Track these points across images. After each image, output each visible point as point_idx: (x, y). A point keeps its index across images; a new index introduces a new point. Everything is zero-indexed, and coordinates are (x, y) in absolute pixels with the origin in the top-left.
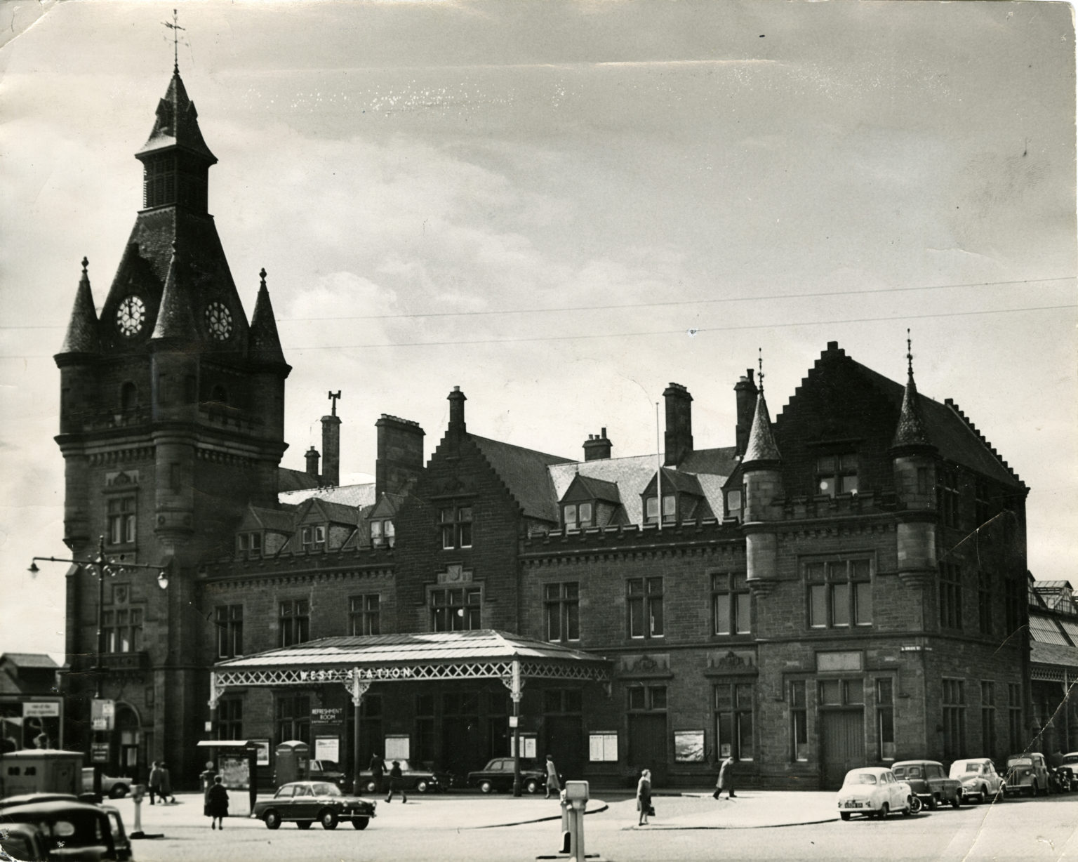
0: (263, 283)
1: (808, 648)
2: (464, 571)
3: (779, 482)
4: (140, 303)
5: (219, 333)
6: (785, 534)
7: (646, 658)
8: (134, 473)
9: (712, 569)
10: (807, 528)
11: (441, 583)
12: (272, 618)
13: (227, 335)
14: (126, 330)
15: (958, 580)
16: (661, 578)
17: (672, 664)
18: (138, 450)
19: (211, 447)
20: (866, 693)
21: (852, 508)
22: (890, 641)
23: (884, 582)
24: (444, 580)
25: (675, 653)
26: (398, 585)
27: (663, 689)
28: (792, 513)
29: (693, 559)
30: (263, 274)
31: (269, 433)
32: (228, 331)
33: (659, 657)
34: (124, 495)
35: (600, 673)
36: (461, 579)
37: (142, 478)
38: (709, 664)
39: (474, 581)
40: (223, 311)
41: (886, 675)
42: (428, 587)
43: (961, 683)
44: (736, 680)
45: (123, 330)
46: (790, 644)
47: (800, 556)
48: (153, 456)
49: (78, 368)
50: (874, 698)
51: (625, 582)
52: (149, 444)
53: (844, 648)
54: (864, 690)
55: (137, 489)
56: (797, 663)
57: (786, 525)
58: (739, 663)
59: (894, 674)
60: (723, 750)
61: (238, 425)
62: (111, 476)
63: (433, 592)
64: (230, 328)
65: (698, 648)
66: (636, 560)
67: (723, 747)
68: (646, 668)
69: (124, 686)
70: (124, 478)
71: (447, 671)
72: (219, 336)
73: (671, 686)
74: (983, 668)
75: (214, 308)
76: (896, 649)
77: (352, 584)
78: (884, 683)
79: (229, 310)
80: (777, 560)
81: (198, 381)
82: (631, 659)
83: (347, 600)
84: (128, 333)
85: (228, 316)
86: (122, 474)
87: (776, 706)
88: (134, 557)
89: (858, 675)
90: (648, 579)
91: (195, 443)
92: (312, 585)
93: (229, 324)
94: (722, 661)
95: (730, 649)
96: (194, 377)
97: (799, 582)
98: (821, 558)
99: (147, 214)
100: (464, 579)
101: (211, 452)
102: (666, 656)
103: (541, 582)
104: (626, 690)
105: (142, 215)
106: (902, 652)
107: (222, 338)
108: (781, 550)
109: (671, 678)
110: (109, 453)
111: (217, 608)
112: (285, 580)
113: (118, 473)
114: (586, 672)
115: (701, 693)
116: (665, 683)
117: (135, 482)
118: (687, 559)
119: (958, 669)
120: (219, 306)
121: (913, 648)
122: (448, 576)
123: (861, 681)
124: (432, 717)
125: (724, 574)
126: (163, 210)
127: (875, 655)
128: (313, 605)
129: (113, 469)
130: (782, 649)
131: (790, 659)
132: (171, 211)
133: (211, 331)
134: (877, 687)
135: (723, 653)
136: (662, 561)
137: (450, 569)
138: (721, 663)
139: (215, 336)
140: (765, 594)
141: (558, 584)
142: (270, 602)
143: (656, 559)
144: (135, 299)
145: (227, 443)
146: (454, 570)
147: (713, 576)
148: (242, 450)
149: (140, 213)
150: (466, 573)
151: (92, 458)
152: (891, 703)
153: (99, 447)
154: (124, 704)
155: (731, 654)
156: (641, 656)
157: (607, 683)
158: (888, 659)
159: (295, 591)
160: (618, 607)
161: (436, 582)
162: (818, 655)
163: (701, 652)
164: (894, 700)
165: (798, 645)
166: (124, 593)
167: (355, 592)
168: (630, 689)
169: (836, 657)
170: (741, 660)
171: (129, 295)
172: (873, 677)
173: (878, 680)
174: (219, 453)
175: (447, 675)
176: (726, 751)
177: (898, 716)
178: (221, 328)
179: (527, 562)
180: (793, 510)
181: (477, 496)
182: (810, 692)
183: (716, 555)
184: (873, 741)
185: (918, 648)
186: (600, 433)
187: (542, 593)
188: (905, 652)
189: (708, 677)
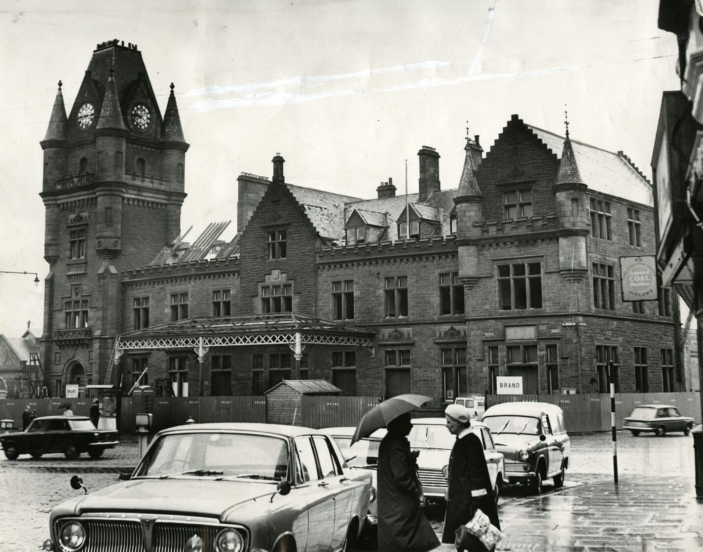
0: (172, 92)
1: (500, 323)
2: (281, 273)
3: (479, 210)
4: (91, 107)
5: (141, 124)
6: (483, 246)
7: (396, 331)
8: (85, 214)
9: (439, 271)
10: (497, 242)
11: (267, 281)
12: (166, 305)
13: (146, 126)
14: (83, 124)
15: (610, 276)
16: (406, 277)
17: (414, 335)
18: (88, 199)
19: (133, 196)
20: (539, 355)
21: (528, 227)
22: (555, 319)
23: (551, 278)
24: (269, 280)
25: (416, 327)
26: (241, 283)
27: (408, 351)
28: (487, 231)
29: (427, 264)
30: (172, 86)
31: (173, 187)
32: (147, 123)
33: (405, 330)
34: (79, 228)
35: (366, 341)
36: (280, 279)
37: (89, 217)
38: (438, 335)
39: (288, 280)
40: (144, 110)
41: (553, 342)
42: (259, 284)
43: (614, 348)
44: (456, 346)
45: (81, 125)
46: (487, 321)
47: (493, 260)
48: (96, 204)
49: (53, 149)
50: (545, 359)
51: (383, 280)
52: (94, 196)
53: (524, 324)
54: (538, 353)
55: (87, 225)
56: (492, 334)
57: (485, 239)
58: (457, 335)
59: (558, 341)
60: (448, 394)
61: (152, 183)
62: (72, 216)
63: (263, 288)
64: (149, 121)
65: (431, 324)
66: (390, 265)
67: (448, 392)
68: (396, 338)
69: (76, 350)
70: (79, 218)
71: (256, 339)
72: (141, 126)
73: (413, 350)
74: (636, 337)
75: (138, 109)
76: (560, 325)
77: (214, 282)
78: (552, 348)
79: (148, 110)
80: (479, 263)
81: (124, 155)
82: (387, 331)
83: (212, 293)
84: (84, 127)
85: (147, 114)
86: (78, 215)
87: (479, 364)
88: (84, 267)
89: (534, 342)
90: (399, 278)
91: (122, 194)
92: (190, 284)
93: (148, 118)
94: (446, 333)
95: (451, 324)
96: (122, 153)
97: (493, 278)
98: (508, 261)
99: (98, 52)
100: (282, 279)
101: (134, 200)
102: (410, 329)
103: (330, 280)
104: (384, 352)
105: (96, 53)
106: (563, 326)
107: (143, 127)
108: (481, 257)
109: (413, 344)
110: (71, 202)
111: (135, 299)
112: (174, 280)
113: (76, 215)
114: (354, 340)
115: (432, 355)
116: (409, 348)
117: (86, 220)
118: (422, 264)
119: (611, 339)
120: (141, 108)
121: (571, 324)
122: (271, 277)
123: (536, 346)
124: (262, 370)
125: (447, 274)
126: (108, 49)
127: (546, 328)
128: (191, 297)
129: (73, 212)
130: (481, 324)
131: (487, 332)
132: (112, 50)
133: (135, 123)
134: (547, 351)
135: (447, 327)
136: (407, 265)
137: (273, 272)
138: (445, 334)
139: (138, 126)
140: (470, 287)
141: (341, 282)
142: (165, 295)
143: (403, 263)
144: (88, 105)
145: (144, 194)
146: (276, 273)
147: (441, 275)
148: (154, 198)
149: (95, 51)
150: (283, 275)
151: (61, 206)
152: (557, 362)
153: (65, 198)
154: (77, 361)
155: (452, 328)
156: (394, 329)
157: (372, 347)
158: (553, 331)
159: (180, 288)
160: (378, 296)
161: (264, 281)
162: (507, 328)
163: (432, 327)
164: (558, 360)
165: (493, 321)
166: (78, 290)
167: (216, 288)
168: (387, 352)
169: (518, 329)
170: (458, 332)
171: (85, 103)
172: (543, 345)
173: (548, 346)
174: (139, 200)
175: (256, 342)
176: (450, 395)
177: (561, 371)
178: (143, 122)
179: (321, 267)
180: (488, 230)
181: (289, 224)
182: (502, 354)
183: (441, 261)
184: (544, 389)
185: (574, 324)
186: (388, 181)
187: (331, 287)
188: (565, 326)
189: (437, 344)
